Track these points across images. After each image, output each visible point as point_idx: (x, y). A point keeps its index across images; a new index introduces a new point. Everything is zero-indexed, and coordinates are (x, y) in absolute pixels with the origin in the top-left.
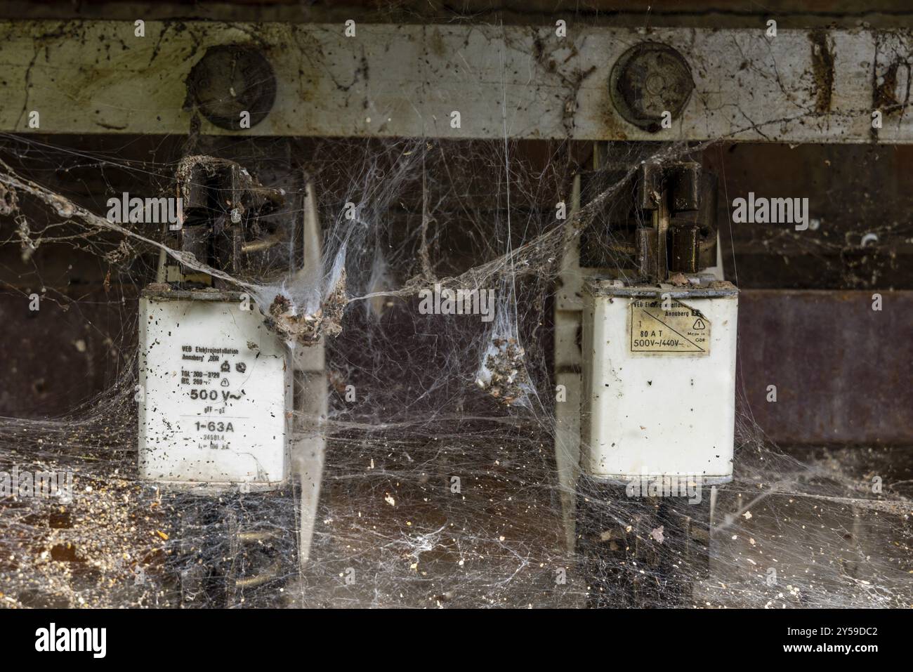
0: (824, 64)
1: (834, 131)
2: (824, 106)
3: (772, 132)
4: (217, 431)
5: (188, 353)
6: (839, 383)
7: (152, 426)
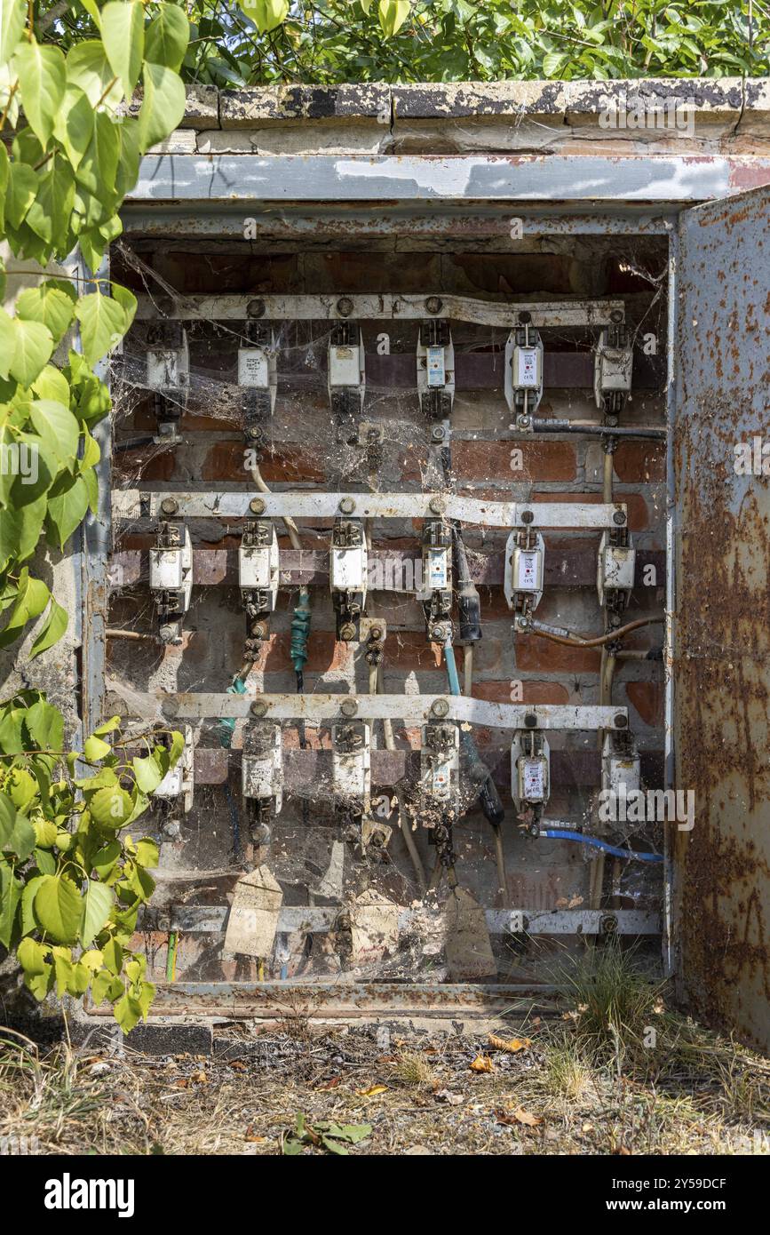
0: (382, 302)
1: (384, 317)
2: (382, 311)
3: (371, 316)
4: (254, 376)
5: (248, 360)
6: (393, 374)
7: (241, 372)
